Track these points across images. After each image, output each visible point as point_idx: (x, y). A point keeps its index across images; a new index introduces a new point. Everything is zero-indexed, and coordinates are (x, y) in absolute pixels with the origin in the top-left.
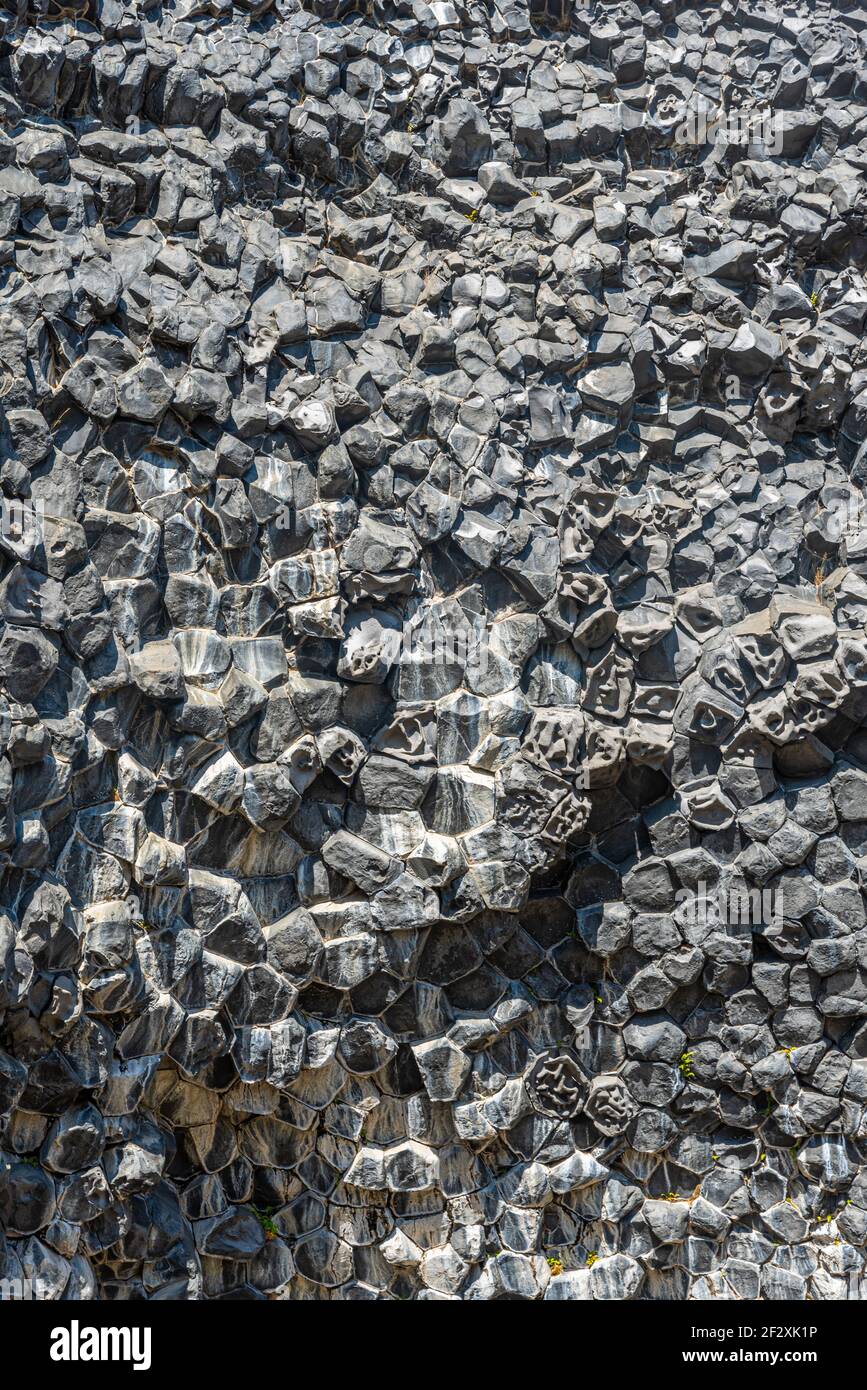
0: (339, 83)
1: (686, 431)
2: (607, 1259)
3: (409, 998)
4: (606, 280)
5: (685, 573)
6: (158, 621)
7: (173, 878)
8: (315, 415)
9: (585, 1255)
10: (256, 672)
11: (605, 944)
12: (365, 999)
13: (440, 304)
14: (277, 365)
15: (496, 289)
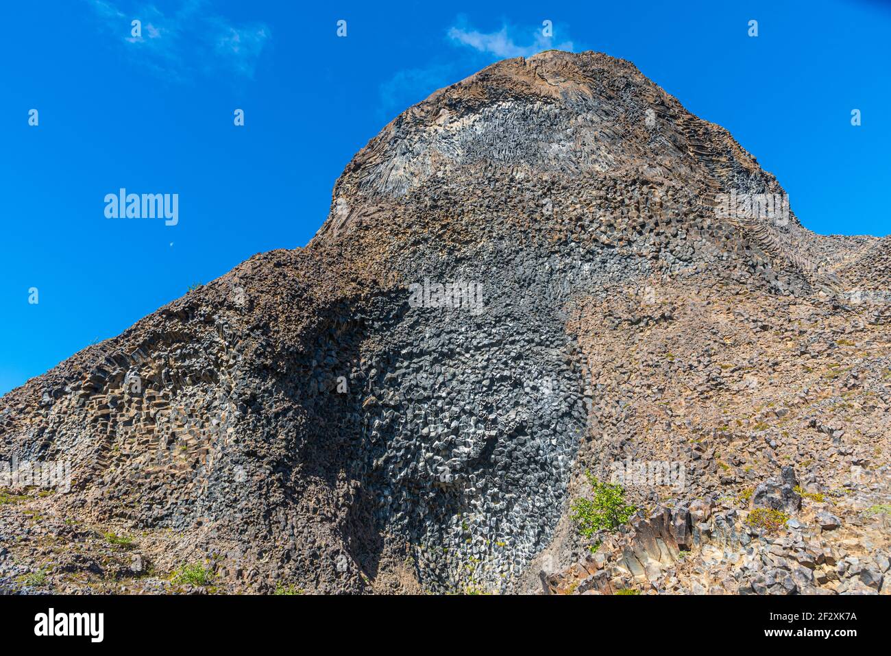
0: (450, 343)
1: (499, 387)
2: (501, 503)
3: (467, 470)
4: (484, 368)
5: (498, 408)
6: (426, 424)
7: (431, 458)
8: (444, 395)
9: (498, 502)
10: (440, 430)
11: (492, 461)
12: (461, 470)
13: (463, 374)
14: (440, 388)
15: (470, 371)
